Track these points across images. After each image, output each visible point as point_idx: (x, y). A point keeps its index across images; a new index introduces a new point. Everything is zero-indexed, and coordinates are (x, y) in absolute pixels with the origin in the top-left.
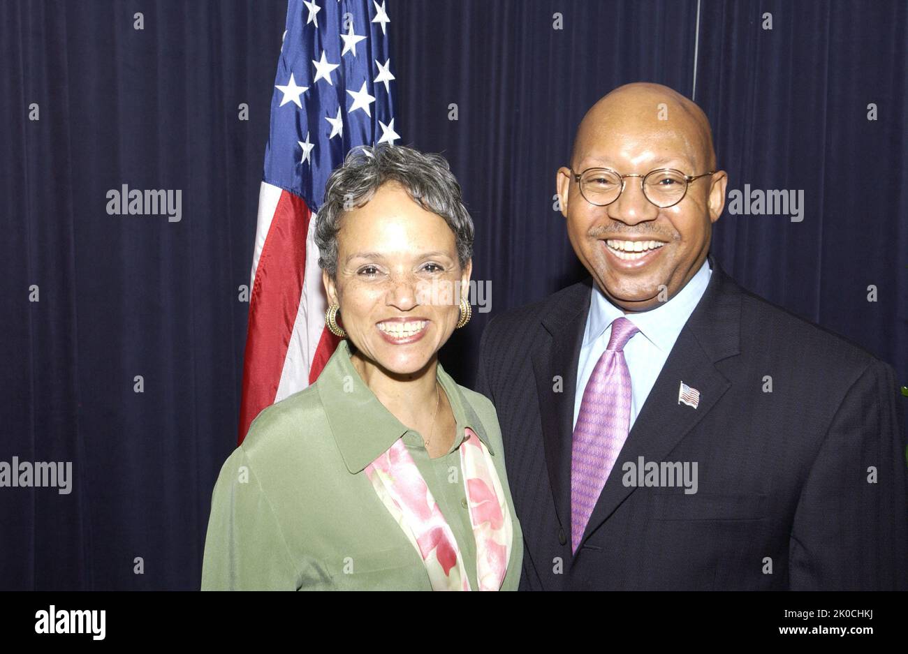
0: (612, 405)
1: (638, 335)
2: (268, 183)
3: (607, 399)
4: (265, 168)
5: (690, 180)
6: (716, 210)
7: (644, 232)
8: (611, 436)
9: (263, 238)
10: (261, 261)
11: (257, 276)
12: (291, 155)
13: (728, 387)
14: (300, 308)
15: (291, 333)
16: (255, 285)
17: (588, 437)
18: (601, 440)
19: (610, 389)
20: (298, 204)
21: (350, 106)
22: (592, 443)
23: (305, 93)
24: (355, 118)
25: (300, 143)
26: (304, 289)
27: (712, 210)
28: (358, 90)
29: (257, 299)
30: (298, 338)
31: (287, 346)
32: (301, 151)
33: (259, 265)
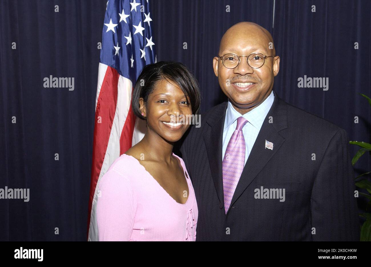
0: (238, 151)
1: (248, 123)
2: (102, 63)
3: (236, 149)
4: (101, 57)
5: (265, 58)
6: (276, 72)
7: (248, 79)
8: (238, 164)
9: (100, 85)
10: (100, 95)
11: (98, 101)
12: (111, 51)
13: (284, 141)
14: (116, 113)
15: (112, 123)
16: (98, 104)
17: (228, 165)
18: (233, 166)
19: (237, 145)
20: (114, 72)
21: (135, 32)
22: (230, 167)
23: (116, 27)
24: (136, 36)
25: (115, 47)
26: (117, 106)
27: (274, 71)
28: (137, 25)
29: (99, 110)
30: (115, 126)
31: (111, 129)
32: (115, 50)
33: (99, 97)
